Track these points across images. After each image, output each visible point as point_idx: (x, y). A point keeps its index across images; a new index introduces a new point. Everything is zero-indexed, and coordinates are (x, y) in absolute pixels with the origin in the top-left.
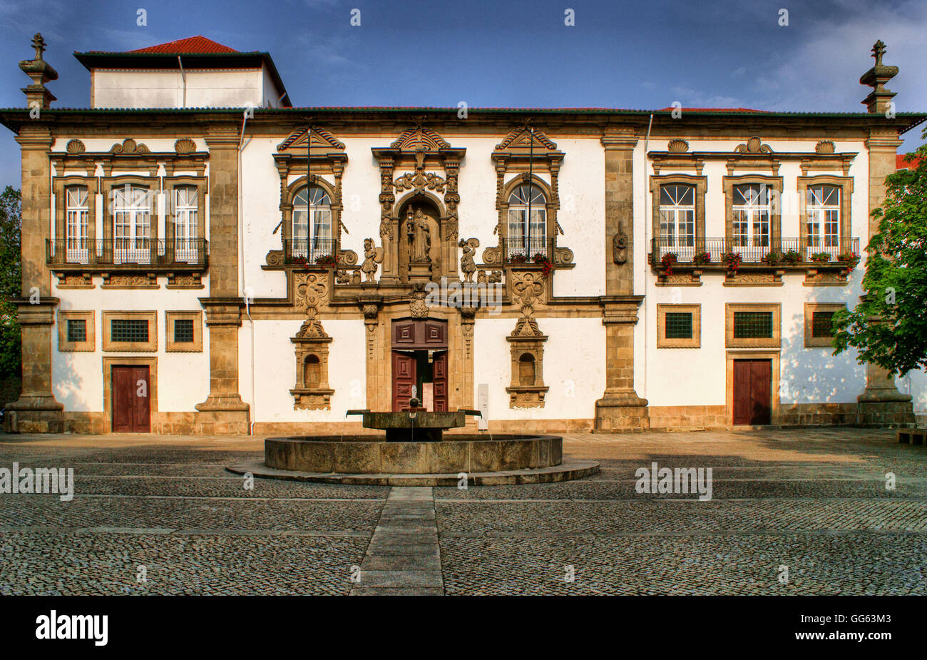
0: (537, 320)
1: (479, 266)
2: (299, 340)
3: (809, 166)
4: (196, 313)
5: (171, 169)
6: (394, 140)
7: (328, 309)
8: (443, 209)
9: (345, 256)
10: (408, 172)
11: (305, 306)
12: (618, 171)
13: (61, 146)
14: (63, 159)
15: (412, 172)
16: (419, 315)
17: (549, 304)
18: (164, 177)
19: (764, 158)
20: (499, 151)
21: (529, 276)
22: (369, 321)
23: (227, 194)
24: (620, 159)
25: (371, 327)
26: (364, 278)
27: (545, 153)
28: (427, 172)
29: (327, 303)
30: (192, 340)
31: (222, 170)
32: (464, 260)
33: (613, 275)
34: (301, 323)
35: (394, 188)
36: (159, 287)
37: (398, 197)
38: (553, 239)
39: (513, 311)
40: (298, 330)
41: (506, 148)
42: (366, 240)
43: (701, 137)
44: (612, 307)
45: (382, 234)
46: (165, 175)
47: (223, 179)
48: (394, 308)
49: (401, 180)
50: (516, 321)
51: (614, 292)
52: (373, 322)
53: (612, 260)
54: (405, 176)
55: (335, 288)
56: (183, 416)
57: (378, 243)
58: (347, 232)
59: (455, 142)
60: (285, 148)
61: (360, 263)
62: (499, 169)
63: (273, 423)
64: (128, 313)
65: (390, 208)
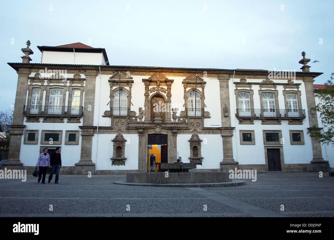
0: (199, 135)
1: (178, 117)
2: (115, 141)
3: (286, 87)
4: (77, 131)
5: (72, 83)
6: (150, 77)
7: (125, 131)
8: (166, 99)
9: (132, 113)
10: (154, 87)
11: (117, 130)
12: (224, 87)
13: (33, 75)
14: (33, 79)
15: (156, 87)
16: (158, 133)
17: (202, 129)
18: (69, 86)
19: (271, 85)
20: (184, 81)
21: (195, 120)
22: (140, 135)
23: (91, 92)
24: (224, 84)
25: (141, 137)
26: (138, 120)
27: (200, 82)
28: (160, 87)
29: (125, 129)
30: (75, 141)
31: (90, 84)
32: (173, 115)
33: (224, 121)
34: (115, 135)
35: (149, 91)
36: (64, 122)
37: (151, 94)
38: (203, 109)
39: (190, 132)
40: (114, 137)
41: (187, 80)
42: (139, 108)
43: (250, 78)
44: (224, 131)
45: (145, 106)
46: (69, 85)
47: (90, 87)
48: (149, 130)
49: (152, 89)
50: (191, 135)
51: (225, 126)
52: (142, 135)
53: (223, 116)
54: (153, 88)
55: (129, 123)
56: (69, 168)
57: (143, 109)
58: (133, 105)
59: (170, 78)
60: (112, 78)
61: (137, 115)
62: (185, 87)
63: (104, 170)
64: (51, 131)
65: (148, 98)
